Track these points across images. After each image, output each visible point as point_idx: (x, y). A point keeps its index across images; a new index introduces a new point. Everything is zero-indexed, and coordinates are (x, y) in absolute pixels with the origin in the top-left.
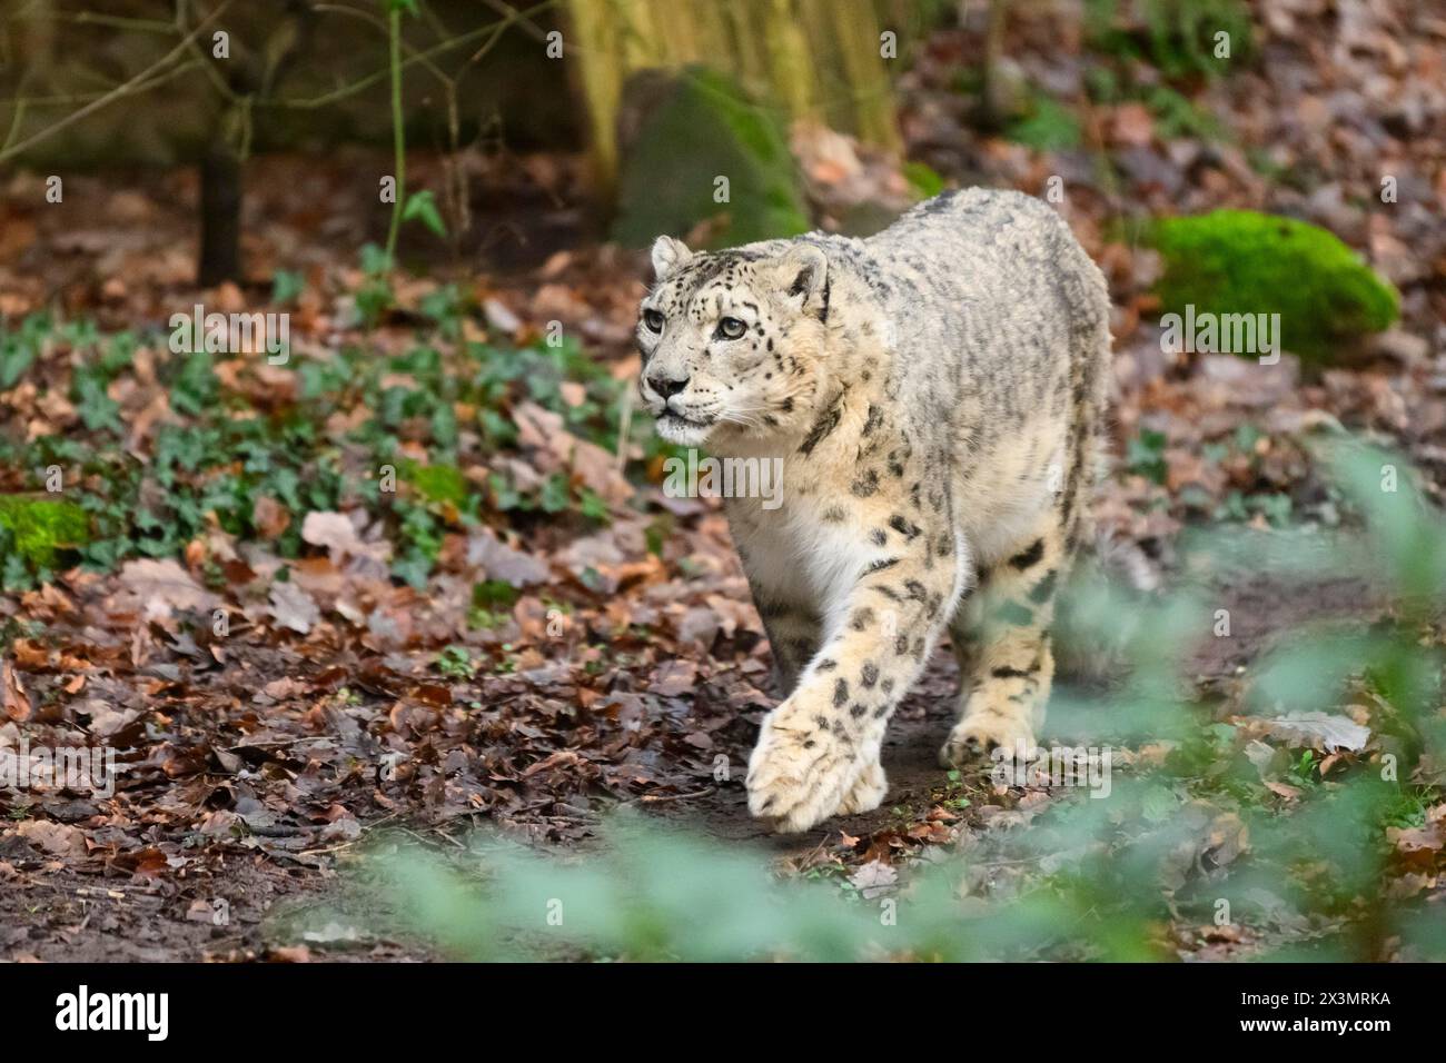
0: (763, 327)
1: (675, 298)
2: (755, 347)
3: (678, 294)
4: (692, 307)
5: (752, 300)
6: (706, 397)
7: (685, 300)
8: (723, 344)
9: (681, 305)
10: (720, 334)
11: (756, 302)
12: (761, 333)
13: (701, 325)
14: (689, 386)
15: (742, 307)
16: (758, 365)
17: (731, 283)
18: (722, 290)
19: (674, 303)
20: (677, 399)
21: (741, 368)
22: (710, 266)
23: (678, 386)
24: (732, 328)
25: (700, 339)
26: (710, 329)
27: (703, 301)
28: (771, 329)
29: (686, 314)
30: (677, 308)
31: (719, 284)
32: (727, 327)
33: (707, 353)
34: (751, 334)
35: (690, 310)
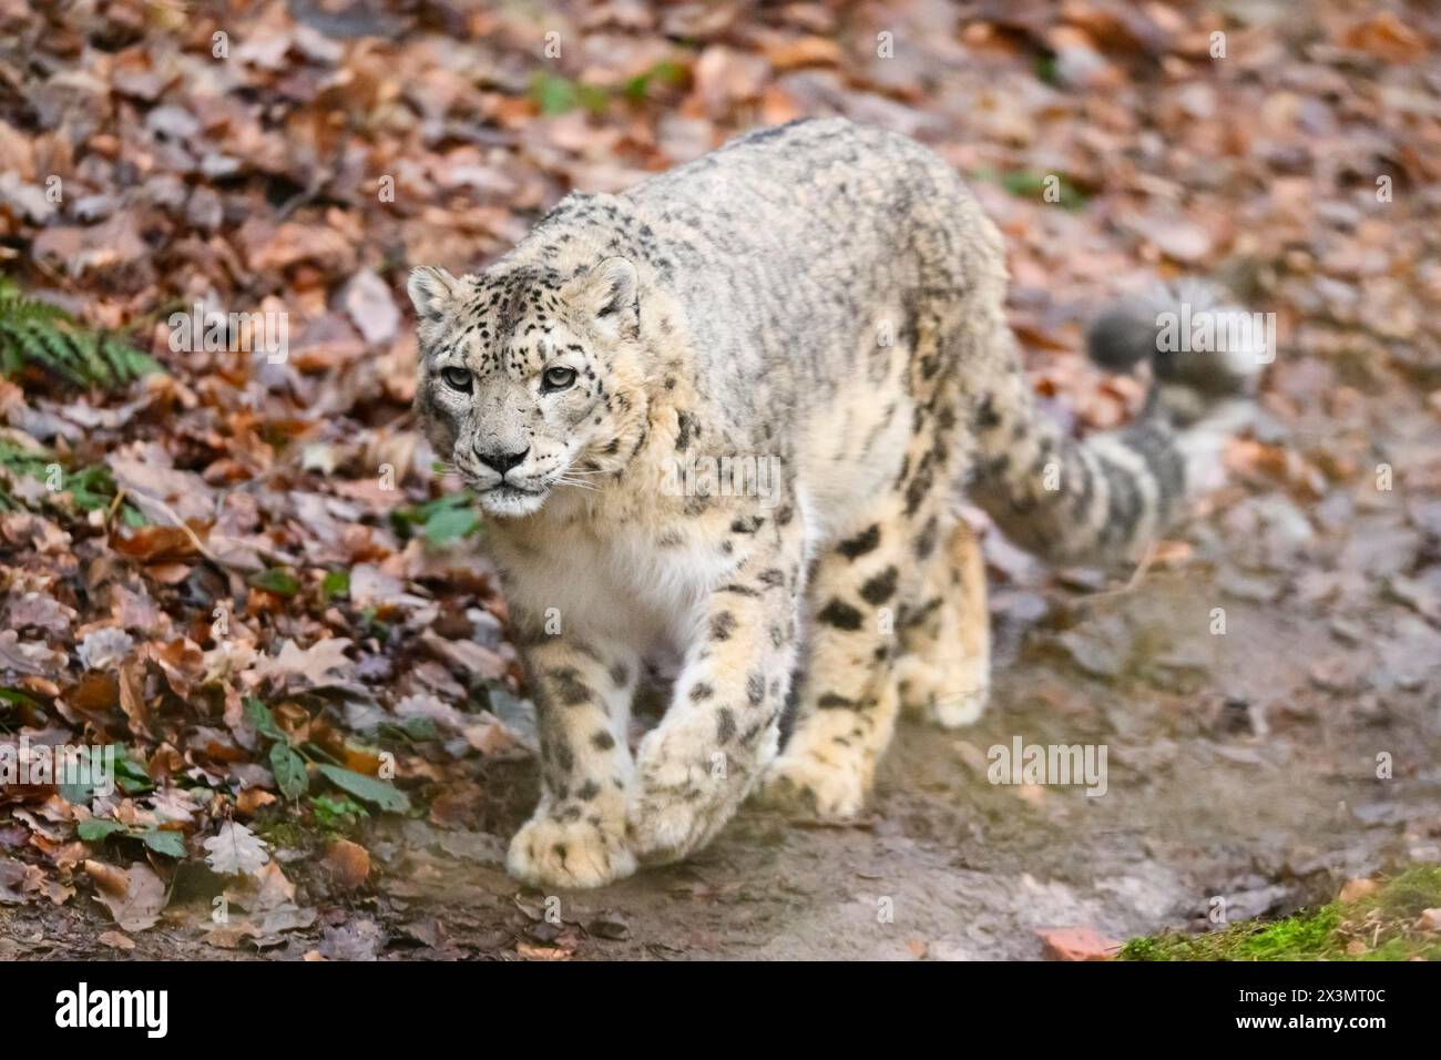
0: (593, 370)
1: (485, 351)
2: (588, 395)
3: (487, 345)
4: (509, 360)
5: (574, 341)
6: (548, 464)
7: (499, 353)
8: (552, 397)
9: (495, 358)
10: (547, 387)
11: (578, 342)
12: (592, 377)
13: (525, 381)
14: (530, 456)
15: (569, 350)
16: (589, 412)
17: (548, 324)
18: (537, 335)
19: (485, 357)
20: (517, 473)
21: (574, 420)
22: (506, 301)
23: (518, 459)
24: (559, 376)
25: (528, 397)
26: (536, 384)
27: (522, 352)
28: (598, 368)
29: (504, 369)
30: (490, 364)
31: (532, 327)
32: (555, 378)
33: (539, 412)
34: (582, 381)
35: (509, 366)
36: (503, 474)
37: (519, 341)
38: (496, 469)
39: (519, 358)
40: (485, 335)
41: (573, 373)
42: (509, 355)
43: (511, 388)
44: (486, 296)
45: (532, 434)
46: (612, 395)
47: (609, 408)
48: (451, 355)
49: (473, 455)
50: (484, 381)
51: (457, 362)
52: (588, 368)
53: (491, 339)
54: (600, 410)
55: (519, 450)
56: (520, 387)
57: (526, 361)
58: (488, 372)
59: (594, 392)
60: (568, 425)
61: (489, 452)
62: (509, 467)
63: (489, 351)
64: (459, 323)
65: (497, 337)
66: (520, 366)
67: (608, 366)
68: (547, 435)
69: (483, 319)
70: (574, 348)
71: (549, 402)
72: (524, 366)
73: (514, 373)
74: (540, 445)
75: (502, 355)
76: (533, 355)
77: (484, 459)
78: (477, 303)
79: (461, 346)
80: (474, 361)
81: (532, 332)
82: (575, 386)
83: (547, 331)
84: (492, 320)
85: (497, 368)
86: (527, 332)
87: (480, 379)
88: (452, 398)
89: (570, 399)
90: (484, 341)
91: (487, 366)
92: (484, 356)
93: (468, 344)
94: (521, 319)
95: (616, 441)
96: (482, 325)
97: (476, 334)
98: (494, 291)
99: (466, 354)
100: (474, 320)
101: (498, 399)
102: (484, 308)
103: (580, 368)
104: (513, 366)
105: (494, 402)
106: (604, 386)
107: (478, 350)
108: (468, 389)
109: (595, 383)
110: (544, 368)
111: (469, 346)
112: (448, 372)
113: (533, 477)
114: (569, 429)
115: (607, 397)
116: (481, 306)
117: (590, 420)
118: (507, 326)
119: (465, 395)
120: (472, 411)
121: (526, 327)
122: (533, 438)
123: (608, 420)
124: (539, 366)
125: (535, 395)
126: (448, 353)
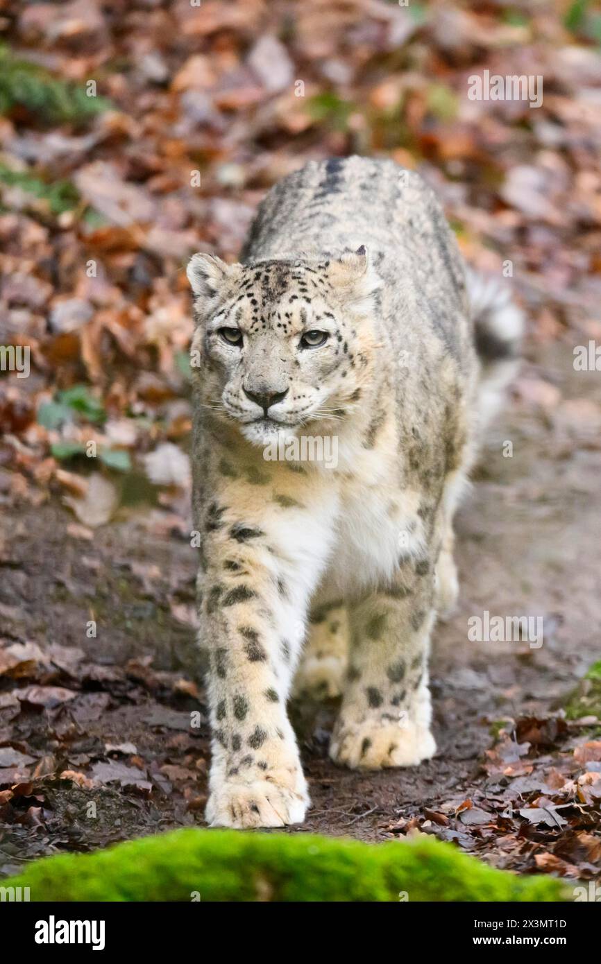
36: (266, 410)
37: (283, 307)
38: (260, 405)
39: (284, 320)
40: (254, 302)
41: (326, 335)
42: (276, 317)
43: (275, 343)
44: (251, 275)
45: (291, 379)
46: (355, 355)
47: (353, 365)
48: (226, 317)
49: (242, 393)
50: (253, 337)
51: (231, 323)
52: (338, 331)
53: (259, 305)
54: (345, 365)
55: (281, 389)
56: (284, 343)
57: (290, 323)
58: (257, 330)
59: (341, 351)
60: (320, 375)
61: (256, 390)
62: (272, 404)
63: (258, 315)
64: (230, 295)
65: (264, 304)
66: (285, 326)
67: (354, 332)
68: (302, 380)
69: (250, 291)
70: (329, 315)
71: (305, 356)
72: (288, 325)
73: (280, 331)
74: (297, 387)
75: (269, 318)
76: (296, 318)
77: (251, 396)
78: (245, 279)
79: (235, 309)
80: (246, 322)
81: (295, 301)
82: (326, 345)
83: (308, 300)
84: (258, 292)
85: (264, 327)
86: (291, 301)
87: (249, 335)
88: (226, 351)
89: (322, 354)
90: (253, 307)
91: (256, 326)
92: (253, 318)
93: (241, 309)
94: (284, 292)
95: (358, 390)
96: (250, 295)
97: (246, 302)
98: (256, 270)
99: (239, 316)
100: (243, 292)
101: (264, 350)
102: (250, 283)
103: (332, 331)
104: (279, 325)
105: (261, 352)
106: (349, 348)
107: (248, 313)
108: (239, 343)
109: (342, 344)
110: (304, 329)
111: (241, 311)
112: (223, 331)
113: (291, 413)
114: (320, 379)
115: (351, 357)
116: (247, 281)
117: (338, 373)
118: (271, 296)
119: (237, 349)
120: (242, 360)
121: (290, 296)
122: (292, 382)
123: (351, 373)
124: (300, 327)
125: (294, 350)
126: (223, 316)
